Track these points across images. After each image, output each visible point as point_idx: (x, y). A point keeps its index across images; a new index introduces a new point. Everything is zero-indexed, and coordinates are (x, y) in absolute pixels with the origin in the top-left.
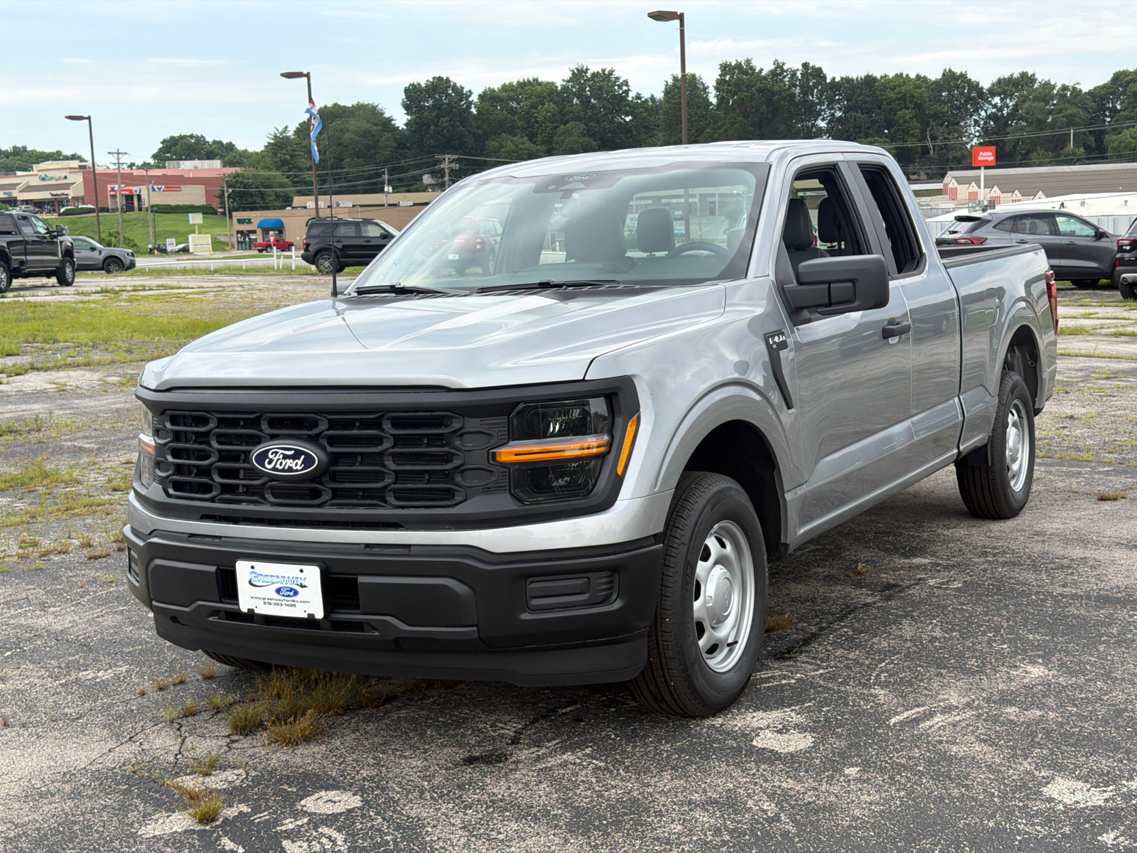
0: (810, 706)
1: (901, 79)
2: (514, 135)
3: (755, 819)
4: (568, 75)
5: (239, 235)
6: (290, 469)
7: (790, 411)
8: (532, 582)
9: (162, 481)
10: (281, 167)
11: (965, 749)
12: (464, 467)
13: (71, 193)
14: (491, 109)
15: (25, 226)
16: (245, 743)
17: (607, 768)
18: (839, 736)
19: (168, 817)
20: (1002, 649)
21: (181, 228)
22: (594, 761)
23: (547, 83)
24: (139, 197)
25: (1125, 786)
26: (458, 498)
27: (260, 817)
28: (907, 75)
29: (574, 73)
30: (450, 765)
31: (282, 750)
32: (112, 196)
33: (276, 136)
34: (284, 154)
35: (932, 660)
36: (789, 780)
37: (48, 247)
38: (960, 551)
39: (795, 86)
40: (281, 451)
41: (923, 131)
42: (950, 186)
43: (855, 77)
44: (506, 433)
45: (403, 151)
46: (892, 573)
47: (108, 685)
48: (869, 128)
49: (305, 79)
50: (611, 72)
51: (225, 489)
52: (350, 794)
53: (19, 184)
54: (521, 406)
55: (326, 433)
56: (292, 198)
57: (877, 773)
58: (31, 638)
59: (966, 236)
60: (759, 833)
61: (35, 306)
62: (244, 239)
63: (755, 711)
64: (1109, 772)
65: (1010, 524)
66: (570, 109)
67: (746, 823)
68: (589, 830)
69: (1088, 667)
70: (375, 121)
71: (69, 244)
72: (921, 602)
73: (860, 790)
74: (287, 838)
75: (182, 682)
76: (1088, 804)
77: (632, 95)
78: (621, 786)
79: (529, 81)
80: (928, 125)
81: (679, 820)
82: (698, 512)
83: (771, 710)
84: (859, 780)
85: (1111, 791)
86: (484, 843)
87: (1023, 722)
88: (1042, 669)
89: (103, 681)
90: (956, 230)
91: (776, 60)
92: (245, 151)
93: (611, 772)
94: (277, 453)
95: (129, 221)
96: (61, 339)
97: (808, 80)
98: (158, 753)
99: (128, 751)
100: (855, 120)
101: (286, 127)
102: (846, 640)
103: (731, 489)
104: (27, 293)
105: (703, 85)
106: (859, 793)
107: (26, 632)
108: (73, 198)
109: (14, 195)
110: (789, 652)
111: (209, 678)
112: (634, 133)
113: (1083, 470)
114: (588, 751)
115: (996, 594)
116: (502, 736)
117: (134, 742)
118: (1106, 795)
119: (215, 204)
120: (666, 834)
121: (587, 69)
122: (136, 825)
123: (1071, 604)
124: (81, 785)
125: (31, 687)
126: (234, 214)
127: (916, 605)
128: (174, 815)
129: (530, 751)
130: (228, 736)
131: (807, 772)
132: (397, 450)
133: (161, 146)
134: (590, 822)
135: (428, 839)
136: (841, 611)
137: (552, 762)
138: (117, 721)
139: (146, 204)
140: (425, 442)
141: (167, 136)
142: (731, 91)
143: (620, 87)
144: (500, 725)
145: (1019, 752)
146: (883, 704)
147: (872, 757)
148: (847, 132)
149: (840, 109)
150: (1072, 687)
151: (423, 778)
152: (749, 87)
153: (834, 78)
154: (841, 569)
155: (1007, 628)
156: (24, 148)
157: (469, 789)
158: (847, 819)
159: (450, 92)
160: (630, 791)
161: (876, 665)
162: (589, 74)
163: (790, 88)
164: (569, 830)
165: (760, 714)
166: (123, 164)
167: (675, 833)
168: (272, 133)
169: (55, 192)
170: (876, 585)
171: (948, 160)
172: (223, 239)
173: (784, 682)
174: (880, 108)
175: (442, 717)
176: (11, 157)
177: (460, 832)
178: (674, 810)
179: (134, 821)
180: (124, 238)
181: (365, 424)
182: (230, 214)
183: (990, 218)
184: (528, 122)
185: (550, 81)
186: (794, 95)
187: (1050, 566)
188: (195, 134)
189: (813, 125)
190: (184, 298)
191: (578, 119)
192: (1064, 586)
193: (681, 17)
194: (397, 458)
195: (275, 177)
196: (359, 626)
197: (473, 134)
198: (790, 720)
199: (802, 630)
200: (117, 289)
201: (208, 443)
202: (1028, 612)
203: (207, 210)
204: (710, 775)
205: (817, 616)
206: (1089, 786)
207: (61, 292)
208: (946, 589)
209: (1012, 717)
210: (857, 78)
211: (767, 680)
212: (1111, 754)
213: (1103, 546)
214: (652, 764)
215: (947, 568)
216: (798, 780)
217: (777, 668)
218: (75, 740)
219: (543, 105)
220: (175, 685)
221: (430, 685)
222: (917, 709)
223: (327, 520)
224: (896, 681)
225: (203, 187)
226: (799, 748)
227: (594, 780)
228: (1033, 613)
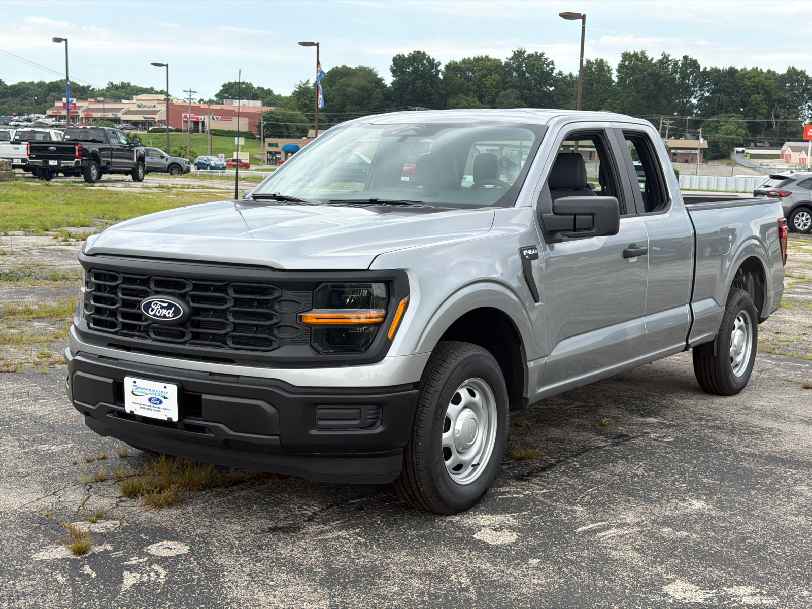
0: (525, 515)
1: (756, 72)
2: (468, 96)
3: (452, 588)
4: (511, 55)
5: (269, 155)
6: (165, 316)
7: (537, 304)
8: (320, 409)
9: (87, 318)
10: (302, 108)
11: (622, 554)
12: (280, 324)
13: (157, 118)
14: (453, 76)
15: (114, 138)
16: (129, 503)
17: (365, 544)
18: (536, 537)
19: (56, 548)
20: (681, 487)
21: (230, 147)
22: (359, 538)
23: (495, 60)
24: (203, 123)
25: (724, 591)
26: (274, 346)
27: (117, 554)
28: (761, 70)
29: (515, 54)
30: (259, 531)
31: (151, 511)
32: (184, 121)
33: (300, 87)
34: (305, 99)
35: (627, 490)
36: (488, 564)
37: (128, 154)
38: (684, 415)
39: (676, 72)
40: (160, 303)
41: (769, 112)
42: (786, 153)
43: (721, 69)
44: (311, 303)
45: (389, 103)
46: (627, 426)
47: (55, 455)
48: (729, 106)
49: (315, 47)
50: (542, 55)
51: (125, 326)
52: (183, 544)
53: (123, 109)
54: (324, 284)
55: (190, 293)
56: (308, 131)
57: (551, 565)
58: (18, 419)
59: (775, 189)
60: (450, 598)
61: (111, 193)
62: (272, 157)
63: (485, 514)
64: (717, 580)
65: (729, 399)
66: (510, 79)
67: (444, 590)
68: (334, 585)
69: (737, 505)
70: (371, 80)
71: (142, 153)
72: (639, 449)
73: (534, 575)
74: (127, 570)
75: (104, 458)
76: (692, 601)
77: (555, 72)
78: (371, 556)
79: (482, 57)
80: (773, 106)
81: (399, 584)
82: (451, 370)
83: (497, 514)
84: (537, 569)
85: (713, 594)
86: (259, 586)
87: (671, 539)
88: (703, 504)
89: (53, 452)
90: (770, 185)
91: (664, 53)
92: (279, 96)
93: (367, 546)
94: (157, 304)
95: (194, 140)
96: (121, 217)
97: (686, 69)
98: (68, 504)
99: (49, 501)
100: (719, 99)
101: (308, 81)
102: (573, 471)
103: (482, 355)
104: (109, 184)
105: (609, 67)
106: (532, 577)
107: (18, 415)
108: (158, 121)
109: (119, 116)
110: (528, 475)
111: (124, 457)
112: (555, 99)
113: (803, 366)
114: (357, 531)
115: (695, 448)
116: (303, 515)
117: (56, 495)
118: (707, 596)
119: (255, 131)
120: (385, 593)
121: (525, 51)
122: (33, 551)
123: (746, 460)
124: (9, 521)
125: (4, 452)
126: (266, 139)
127: (633, 451)
128: (60, 547)
129: (318, 527)
130: (119, 498)
131: (502, 559)
132: (236, 309)
133: (222, 88)
134: (338, 579)
135: (222, 580)
136: (578, 450)
137: (330, 535)
138: (50, 480)
139: (207, 129)
140: (256, 304)
141: (227, 82)
142: (628, 73)
143: (548, 65)
144: (305, 507)
145: (658, 560)
146: (578, 517)
147: (552, 554)
148: (712, 108)
149: (708, 91)
150: (718, 518)
151: (236, 539)
152: (642, 71)
153: (706, 68)
154: (592, 421)
155: (691, 472)
156: (129, 84)
157: (265, 549)
158: (516, 594)
159: (425, 62)
160: (374, 560)
161: (585, 490)
162: (525, 55)
163: (672, 73)
164: (321, 583)
165: (489, 516)
166: (193, 99)
167: (392, 592)
168: (298, 84)
169: (146, 116)
170: (612, 434)
171: (786, 134)
172: (257, 156)
173: (515, 496)
174: (738, 92)
175: (268, 498)
176: (119, 90)
177: (246, 577)
178: (399, 576)
179: (32, 549)
180: (190, 151)
181: (217, 289)
182: (264, 139)
183: (795, 178)
184: (479, 87)
185: (497, 58)
186: (675, 78)
187: (743, 432)
188: (245, 82)
189: (687, 101)
190: (214, 195)
191: (515, 87)
192: (747, 447)
193: (583, 18)
194: (236, 314)
195: (297, 115)
196: (201, 429)
197: (439, 93)
198: (507, 522)
199: (545, 461)
200: (170, 186)
201: (116, 294)
202: (712, 463)
203: (248, 136)
204: (434, 555)
205: (560, 452)
206: (698, 588)
207: (132, 186)
208: (661, 441)
209: (665, 535)
210: (723, 69)
211: (504, 494)
212: (724, 568)
213: (789, 421)
214: (397, 544)
215: (668, 427)
216: (494, 564)
217: (514, 486)
218: (18, 490)
219: (491, 75)
220: (99, 459)
221: (268, 476)
222: (600, 523)
223: (188, 353)
224: (594, 502)
225: (247, 119)
226: (504, 542)
227: (352, 551)
228: (715, 464)
